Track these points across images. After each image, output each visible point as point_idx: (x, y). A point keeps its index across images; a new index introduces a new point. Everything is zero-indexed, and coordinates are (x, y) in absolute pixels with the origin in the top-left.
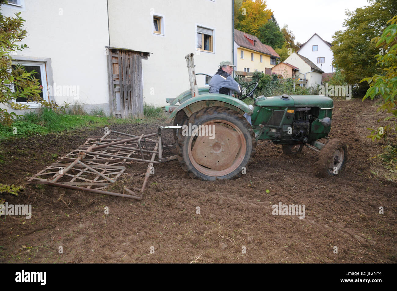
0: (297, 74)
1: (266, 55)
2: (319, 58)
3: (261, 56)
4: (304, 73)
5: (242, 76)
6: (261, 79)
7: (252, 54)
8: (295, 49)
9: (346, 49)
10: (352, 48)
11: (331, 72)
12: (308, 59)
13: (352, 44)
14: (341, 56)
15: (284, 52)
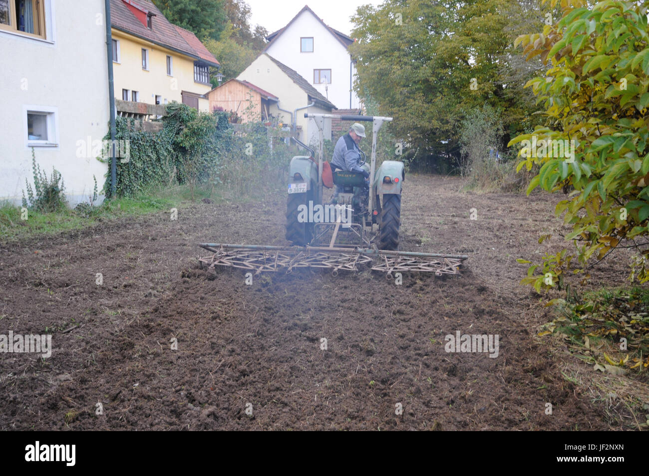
0: (274, 111)
1: (183, 55)
2: (317, 72)
3: (168, 58)
4: (292, 111)
5: (136, 115)
6: (189, 124)
7: (144, 51)
8: (251, 44)
9: (386, 52)
10: (399, 49)
11: (349, 108)
12: (295, 72)
13: (399, 41)
14: (375, 68)
15: (227, 51)
